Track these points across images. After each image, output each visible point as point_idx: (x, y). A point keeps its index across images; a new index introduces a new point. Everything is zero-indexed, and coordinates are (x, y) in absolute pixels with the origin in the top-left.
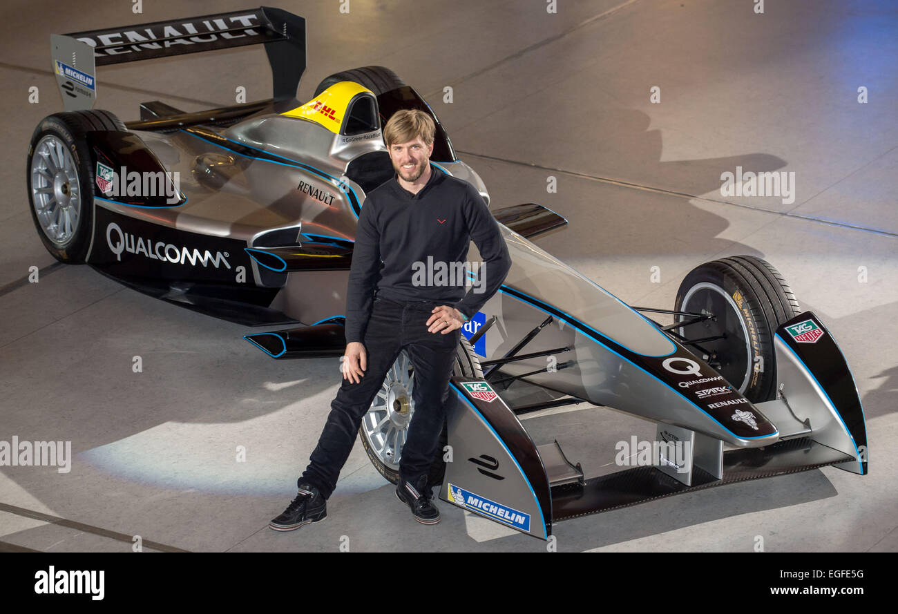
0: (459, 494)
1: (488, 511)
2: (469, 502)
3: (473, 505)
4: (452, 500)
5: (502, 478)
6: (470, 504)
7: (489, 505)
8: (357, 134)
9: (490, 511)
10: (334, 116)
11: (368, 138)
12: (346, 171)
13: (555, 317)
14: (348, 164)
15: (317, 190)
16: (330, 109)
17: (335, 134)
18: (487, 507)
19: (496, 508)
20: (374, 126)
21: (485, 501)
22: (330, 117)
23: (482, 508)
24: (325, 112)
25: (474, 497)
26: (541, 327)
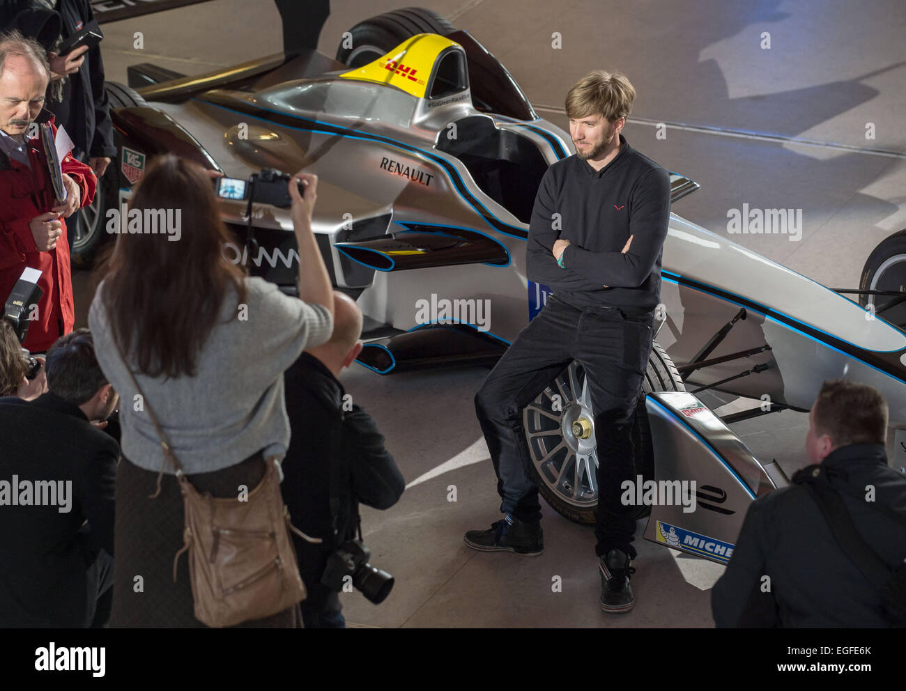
0: (672, 533)
1: (713, 553)
2: (686, 542)
3: (692, 546)
4: (663, 541)
5: (732, 512)
6: (688, 545)
7: (714, 545)
8: (443, 97)
9: (716, 551)
10: (414, 76)
11: (456, 100)
12: (436, 141)
13: (749, 311)
14: (438, 134)
15: (408, 169)
16: (408, 69)
17: (418, 99)
18: (711, 547)
19: (724, 548)
20: (462, 85)
21: (708, 541)
22: (409, 77)
23: (704, 549)
24: (402, 72)
25: (693, 536)
26: (733, 322)
